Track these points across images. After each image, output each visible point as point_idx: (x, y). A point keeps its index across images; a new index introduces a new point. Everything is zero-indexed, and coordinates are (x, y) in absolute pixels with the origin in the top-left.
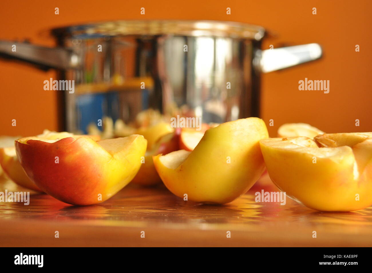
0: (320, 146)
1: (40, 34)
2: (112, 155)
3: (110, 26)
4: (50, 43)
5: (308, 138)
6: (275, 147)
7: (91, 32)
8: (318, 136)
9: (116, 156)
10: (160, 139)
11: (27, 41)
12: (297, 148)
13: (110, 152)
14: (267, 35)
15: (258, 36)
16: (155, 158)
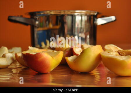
0: (120, 55)
1: (25, 14)
2: (53, 58)
3: (48, 12)
4: (29, 17)
5: (116, 52)
6: (106, 56)
7: (42, 13)
8: (119, 51)
9: (54, 58)
10: (66, 50)
11: (22, 16)
12: (113, 56)
13: (52, 57)
14: (98, 13)
15: (95, 14)
16: (66, 58)
